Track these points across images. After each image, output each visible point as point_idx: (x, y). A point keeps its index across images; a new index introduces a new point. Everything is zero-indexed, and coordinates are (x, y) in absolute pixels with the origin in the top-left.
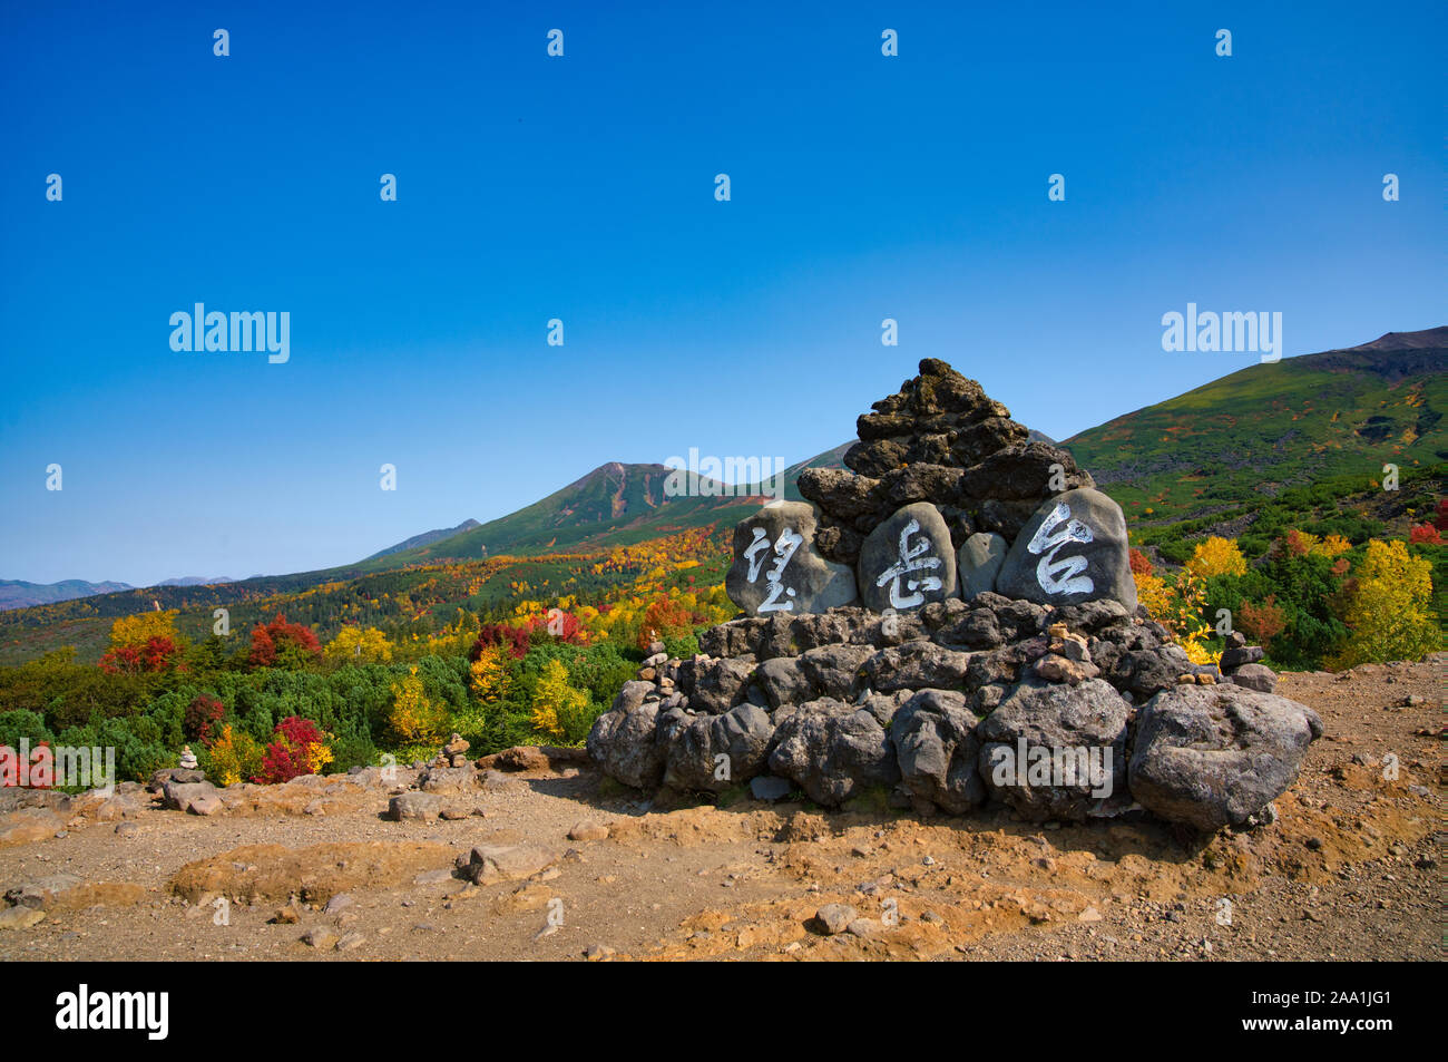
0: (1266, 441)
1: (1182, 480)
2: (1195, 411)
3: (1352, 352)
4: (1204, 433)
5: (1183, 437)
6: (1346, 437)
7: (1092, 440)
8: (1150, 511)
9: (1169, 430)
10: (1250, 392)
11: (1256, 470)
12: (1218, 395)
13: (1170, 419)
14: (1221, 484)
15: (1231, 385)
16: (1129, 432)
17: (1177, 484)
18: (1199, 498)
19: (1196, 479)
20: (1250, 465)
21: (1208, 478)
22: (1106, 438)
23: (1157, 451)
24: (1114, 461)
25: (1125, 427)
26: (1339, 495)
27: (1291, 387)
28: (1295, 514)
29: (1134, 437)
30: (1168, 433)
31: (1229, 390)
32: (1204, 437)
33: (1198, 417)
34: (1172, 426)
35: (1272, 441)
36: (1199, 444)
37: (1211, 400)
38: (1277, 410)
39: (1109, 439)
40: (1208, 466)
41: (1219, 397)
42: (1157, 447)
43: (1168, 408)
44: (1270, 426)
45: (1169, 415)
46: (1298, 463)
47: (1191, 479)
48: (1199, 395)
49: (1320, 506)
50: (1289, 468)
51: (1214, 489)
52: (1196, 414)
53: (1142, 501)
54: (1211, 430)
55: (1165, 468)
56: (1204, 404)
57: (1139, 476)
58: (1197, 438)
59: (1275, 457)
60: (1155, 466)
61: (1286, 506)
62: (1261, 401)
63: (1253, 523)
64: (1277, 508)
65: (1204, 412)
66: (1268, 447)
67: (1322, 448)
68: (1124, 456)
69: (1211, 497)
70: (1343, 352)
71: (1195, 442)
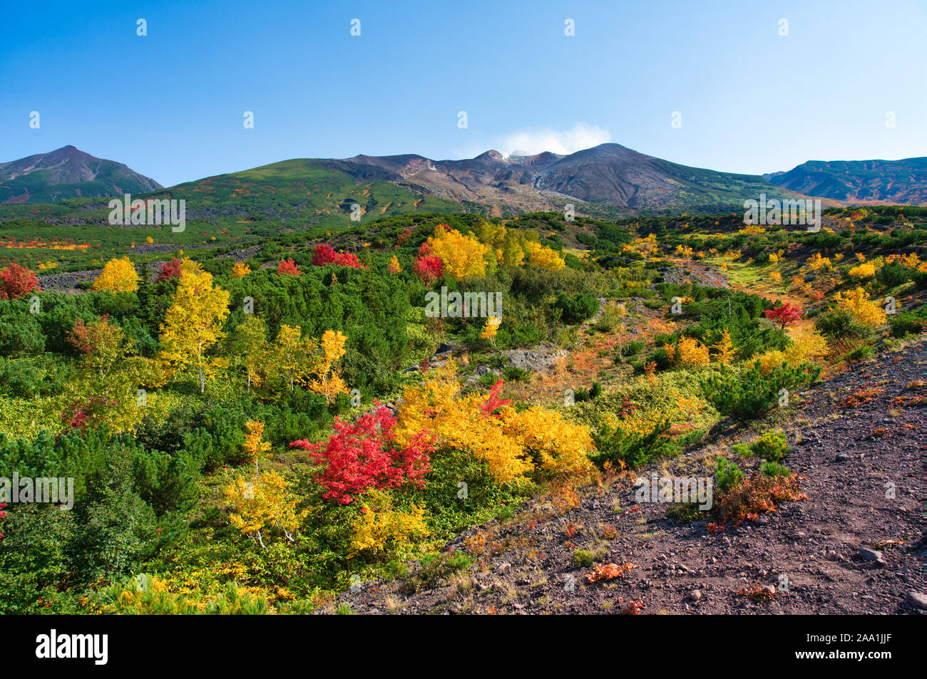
0: (292, 205)
1: (239, 222)
2: (253, 181)
3: (342, 161)
4: (257, 195)
5: (245, 196)
6: (333, 208)
7: (187, 190)
8: (214, 238)
9: (237, 190)
10: (287, 175)
11: (283, 221)
12: (269, 173)
13: (238, 183)
14: (261, 227)
15: (277, 169)
16: (211, 188)
17: (236, 224)
18: (247, 234)
19: (248, 222)
20: (279, 217)
21: (255, 222)
22: (196, 190)
23: (228, 202)
24: (199, 205)
25: (210, 185)
26: (309, 239)
27: (308, 176)
28: (282, 248)
29: (214, 192)
30: (237, 192)
31: (275, 172)
32: (257, 198)
33: (255, 185)
34: (238, 188)
35: (295, 205)
36: (253, 201)
37: (265, 176)
38: (300, 187)
39: (198, 190)
40: (257, 215)
41: (269, 175)
42: (228, 200)
43: (238, 177)
44: (296, 196)
45: (238, 181)
46: (306, 219)
47: (245, 222)
48: (258, 172)
49: (298, 244)
50: (301, 222)
51: (257, 229)
52: (254, 183)
53: (212, 232)
54: (261, 193)
55: (231, 213)
56: (260, 178)
57: (215, 216)
58: (253, 197)
59: (295, 214)
60: (225, 212)
61: (280, 242)
62: (291, 181)
63: (259, 251)
64: (275, 243)
65: (259, 182)
66: (292, 208)
67: (320, 212)
68: (207, 203)
69: (253, 234)
70: (338, 160)
71: (252, 199)
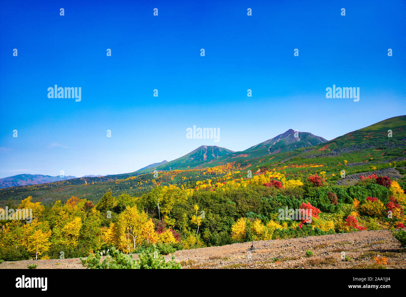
0: (398, 139)
1: (374, 151)
2: (373, 131)
4: (377, 137)
5: (370, 138)
7: (342, 139)
9: (365, 136)
10: (390, 126)
12: (380, 126)
13: (365, 133)
14: (390, 152)
15: (384, 124)
16: (353, 137)
21: (383, 150)
22: (346, 139)
23: (363, 143)
24: (349, 145)
25: (351, 136)
27: (403, 124)
29: (355, 139)
30: (365, 138)
34: (366, 135)
36: (376, 141)
37: (378, 128)
39: (347, 139)
40: (381, 146)
41: (381, 127)
42: (363, 141)
43: (364, 130)
44: (399, 135)
45: (365, 132)
47: (376, 150)
48: (374, 127)
54: (379, 136)
55: (366, 147)
56: (375, 129)
57: (359, 149)
58: (375, 139)
60: (363, 147)
62: (394, 128)
65: (376, 131)
68: (353, 144)
